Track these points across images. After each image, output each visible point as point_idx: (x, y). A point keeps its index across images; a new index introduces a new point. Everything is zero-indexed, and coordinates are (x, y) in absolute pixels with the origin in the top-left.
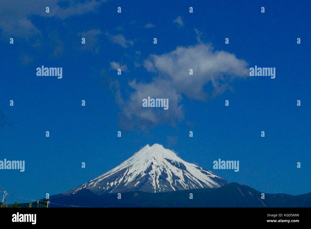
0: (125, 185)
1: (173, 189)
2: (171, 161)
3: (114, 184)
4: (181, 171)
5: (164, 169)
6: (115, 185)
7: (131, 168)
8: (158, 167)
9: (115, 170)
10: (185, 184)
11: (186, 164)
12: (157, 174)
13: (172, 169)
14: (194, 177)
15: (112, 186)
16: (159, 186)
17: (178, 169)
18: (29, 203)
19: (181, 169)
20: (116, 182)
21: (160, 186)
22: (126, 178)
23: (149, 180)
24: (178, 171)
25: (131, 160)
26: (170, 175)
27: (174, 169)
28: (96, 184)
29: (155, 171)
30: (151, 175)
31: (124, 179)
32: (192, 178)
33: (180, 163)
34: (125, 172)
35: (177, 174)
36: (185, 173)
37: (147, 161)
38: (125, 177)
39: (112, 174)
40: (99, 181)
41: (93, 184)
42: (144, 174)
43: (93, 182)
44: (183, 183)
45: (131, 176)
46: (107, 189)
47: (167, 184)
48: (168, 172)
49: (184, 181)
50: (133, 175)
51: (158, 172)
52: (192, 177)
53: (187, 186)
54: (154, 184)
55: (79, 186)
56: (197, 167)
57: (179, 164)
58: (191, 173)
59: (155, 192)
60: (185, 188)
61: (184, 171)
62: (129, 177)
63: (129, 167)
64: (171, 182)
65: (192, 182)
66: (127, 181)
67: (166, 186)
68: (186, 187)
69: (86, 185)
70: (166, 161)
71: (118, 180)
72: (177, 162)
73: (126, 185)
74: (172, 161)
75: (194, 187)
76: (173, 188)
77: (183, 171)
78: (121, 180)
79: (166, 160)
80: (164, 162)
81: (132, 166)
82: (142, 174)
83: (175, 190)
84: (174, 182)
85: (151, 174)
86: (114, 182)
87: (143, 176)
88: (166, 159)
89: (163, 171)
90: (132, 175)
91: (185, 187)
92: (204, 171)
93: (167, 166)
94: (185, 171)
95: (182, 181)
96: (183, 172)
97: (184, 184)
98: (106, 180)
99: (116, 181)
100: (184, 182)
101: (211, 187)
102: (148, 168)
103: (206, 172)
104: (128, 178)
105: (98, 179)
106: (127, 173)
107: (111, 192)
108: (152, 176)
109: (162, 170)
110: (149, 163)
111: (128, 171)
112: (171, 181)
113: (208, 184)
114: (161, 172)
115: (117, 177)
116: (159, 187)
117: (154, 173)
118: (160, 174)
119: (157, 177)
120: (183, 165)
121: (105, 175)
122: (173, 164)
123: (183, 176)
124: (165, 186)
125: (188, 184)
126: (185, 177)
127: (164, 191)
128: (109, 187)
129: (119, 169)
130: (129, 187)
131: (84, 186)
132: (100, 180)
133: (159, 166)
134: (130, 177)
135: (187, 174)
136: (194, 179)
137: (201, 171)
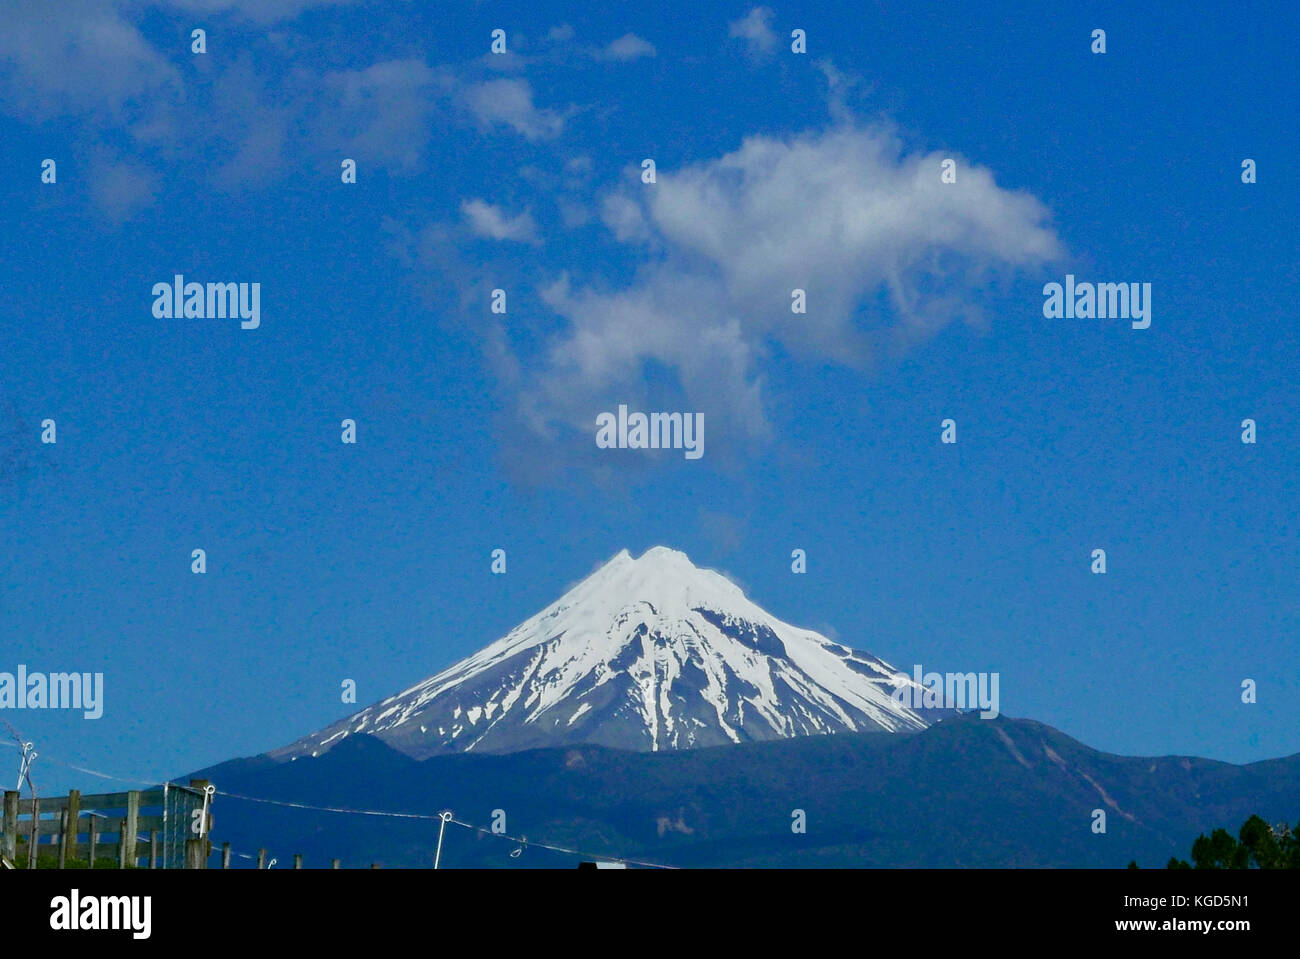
0: (530, 717)
1: (729, 738)
2: (723, 617)
3: (483, 714)
4: (762, 660)
5: (693, 651)
6: (489, 717)
7: (554, 646)
8: (668, 644)
9: (489, 656)
10: (782, 713)
11: (783, 630)
12: (661, 674)
13: (723, 654)
14: (817, 685)
15: (474, 723)
16: (670, 723)
17: (749, 651)
18: (130, 794)
19: (764, 651)
20: (491, 708)
21: (676, 723)
22: (533, 688)
23: (627, 698)
24: (748, 659)
25: (554, 615)
26: (718, 679)
27: (736, 654)
28: (411, 715)
29: (655, 662)
30: (637, 679)
31: (526, 692)
32: (809, 692)
33: (758, 628)
34: (531, 663)
35: (745, 673)
36: (781, 669)
37: (620, 619)
38: (528, 683)
39: (475, 672)
40: (420, 701)
41: (397, 716)
42: (609, 674)
43: (397, 707)
44: (773, 710)
45: (554, 680)
46: (455, 735)
47: (705, 713)
48: (711, 666)
49: (777, 704)
50: (561, 676)
51: (665, 663)
52: (809, 686)
53: (788, 723)
54: (650, 717)
55: (336, 723)
56: (830, 643)
57: (755, 632)
58: (804, 670)
59: (655, 748)
60: (780, 732)
61: (775, 660)
62: (544, 684)
63: (545, 645)
64: (721, 709)
65: (809, 707)
66: (538, 701)
67: (702, 725)
68: (784, 727)
69: (364, 718)
70: (700, 621)
71: (499, 700)
72: (746, 625)
73: (533, 717)
74: (727, 620)
75: (818, 728)
76: (731, 733)
77: (770, 662)
78: (513, 696)
79: (700, 614)
80: (692, 622)
81: (560, 641)
82: (601, 671)
83: (737, 741)
84: (733, 708)
85: (636, 675)
86: (484, 706)
87: (603, 680)
88: (700, 610)
89: (689, 661)
90: (558, 675)
91: (780, 727)
92: (860, 661)
93: (706, 641)
94: (779, 662)
95: (766, 701)
96: (773, 666)
97: (777, 714)
98: (448, 699)
99: (493, 702)
100: (777, 708)
101: (890, 726)
102: (625, 649)
103: (869, 664)
104: (541, 688)
105: (419, 692)
106: (538, 667)
107: (471, 747)
108: (643, 683)
109: (685, 657)
110: (629, 629)
111: (543, 661)
112: (723, 702)
113: (874, 714)
114: (681, 666)
115: (496, 685)
116: (670, 729)
117: (653, 672)
118: (674, 671)
119: (662, 686)
120: (773, 634)
121: (448, 675)
122: (730, 632)
123: (771, 683)
124: (696, 721)
125: (793, 717)
126: (780, 687)
127: (692, 742)
128: (461, 728)
129: (503, 653)
130: (546, 727)
131: (359, 721)
132: (424, 698)
133: (672, 640)
134: (549, 684)
135: (787, 674)
136: (816, 692)
137: (845, 661)
